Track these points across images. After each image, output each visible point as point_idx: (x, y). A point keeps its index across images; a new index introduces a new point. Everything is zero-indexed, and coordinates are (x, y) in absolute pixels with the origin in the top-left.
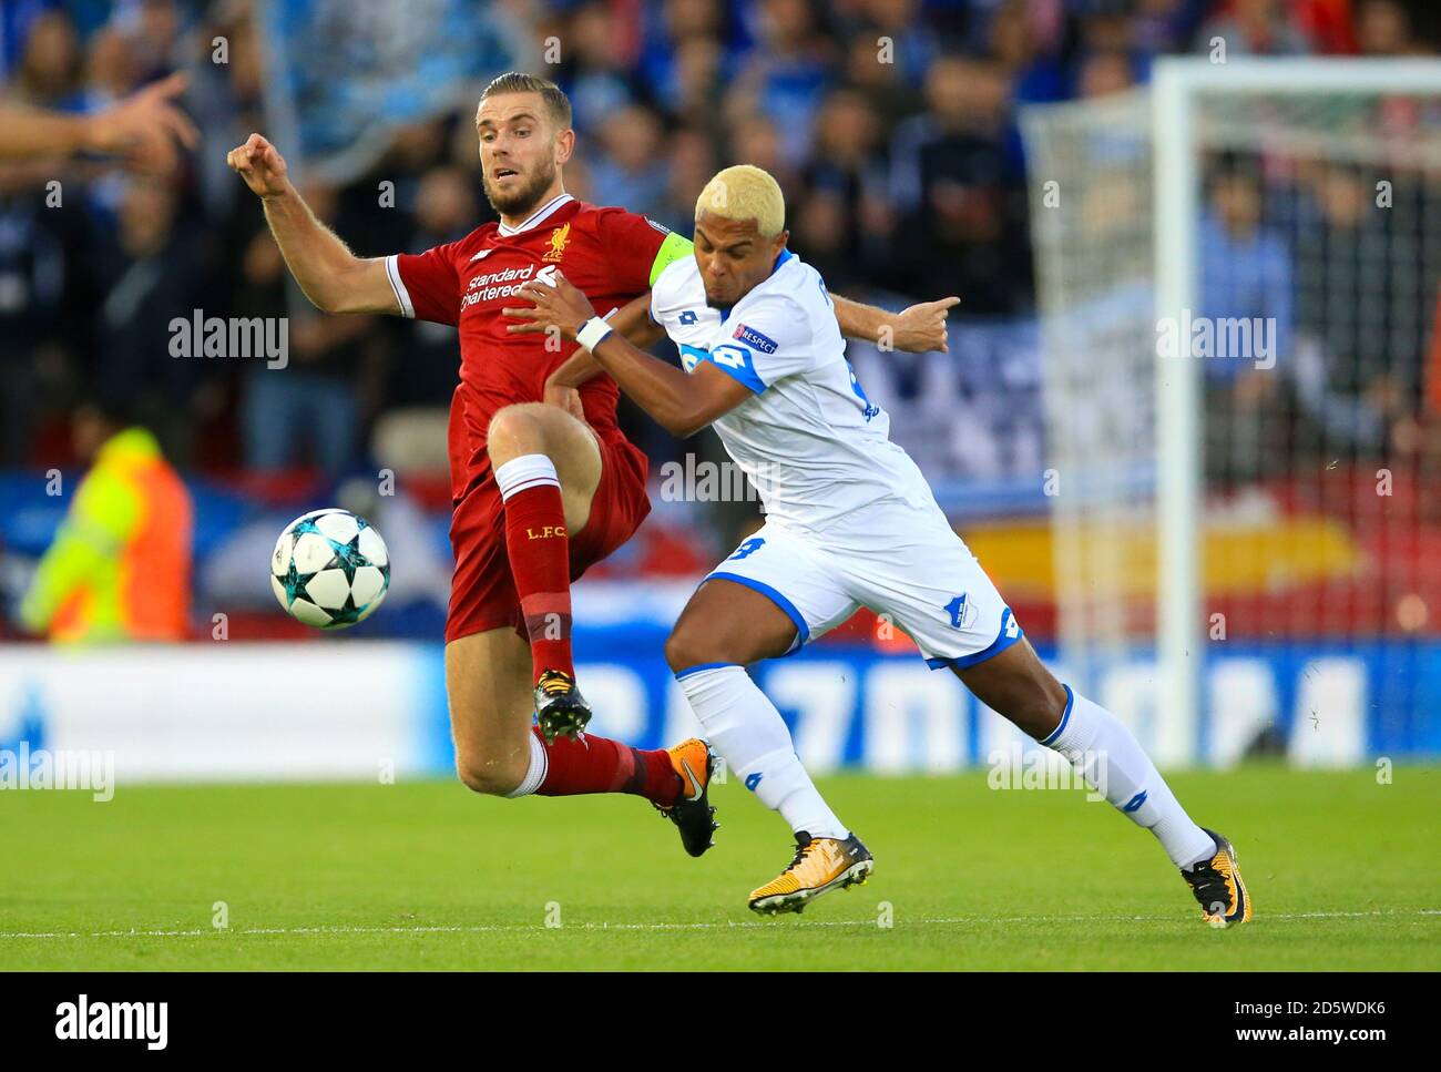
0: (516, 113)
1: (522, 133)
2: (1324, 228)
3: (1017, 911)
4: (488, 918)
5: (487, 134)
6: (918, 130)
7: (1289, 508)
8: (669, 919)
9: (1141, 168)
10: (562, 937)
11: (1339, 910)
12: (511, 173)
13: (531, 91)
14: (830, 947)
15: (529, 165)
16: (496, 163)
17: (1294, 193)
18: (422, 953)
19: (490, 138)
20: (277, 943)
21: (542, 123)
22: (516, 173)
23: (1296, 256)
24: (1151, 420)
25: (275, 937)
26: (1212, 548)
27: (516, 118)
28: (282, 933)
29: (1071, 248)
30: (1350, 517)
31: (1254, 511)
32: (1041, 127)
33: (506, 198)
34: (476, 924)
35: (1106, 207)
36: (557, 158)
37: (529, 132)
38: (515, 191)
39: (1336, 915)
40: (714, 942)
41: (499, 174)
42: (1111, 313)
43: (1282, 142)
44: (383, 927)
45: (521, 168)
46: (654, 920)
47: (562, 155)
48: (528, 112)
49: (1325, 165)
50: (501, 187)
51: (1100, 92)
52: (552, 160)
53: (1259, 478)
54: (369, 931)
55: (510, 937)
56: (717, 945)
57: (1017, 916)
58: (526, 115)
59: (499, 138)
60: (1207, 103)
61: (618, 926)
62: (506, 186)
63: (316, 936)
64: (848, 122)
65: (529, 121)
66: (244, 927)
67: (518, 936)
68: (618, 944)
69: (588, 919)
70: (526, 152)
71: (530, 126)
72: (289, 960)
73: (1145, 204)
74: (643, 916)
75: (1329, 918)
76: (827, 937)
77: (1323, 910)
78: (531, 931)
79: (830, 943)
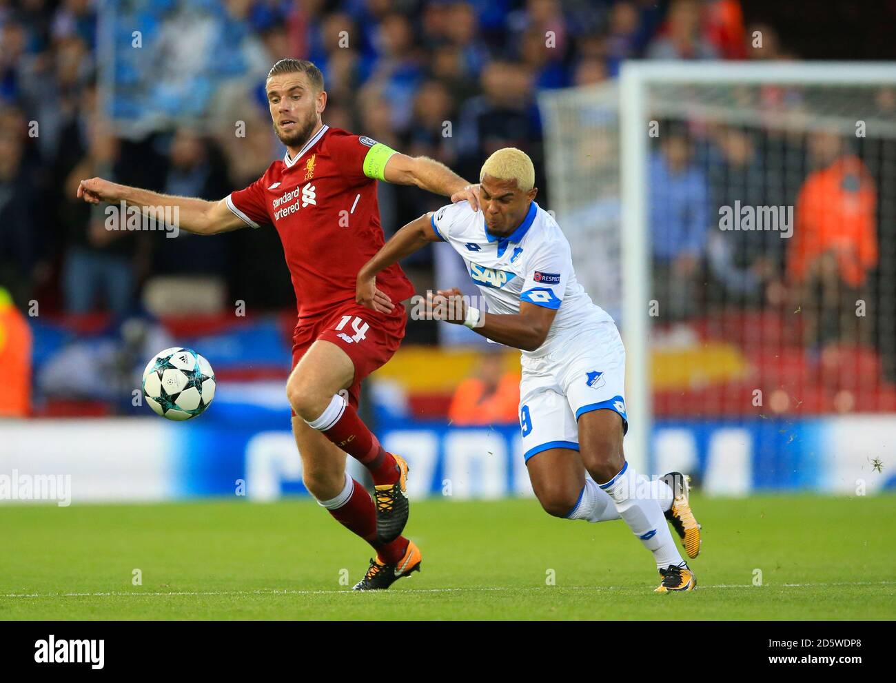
0: (291, 86)
1: (296, 97)
2: (726, 166)
3: (537, 583)
4: (213, 587)
5: (274, 98)
6: (476, 106)
7: (704, 336)
8: (324, 588)
9: (613, 128)
10: (258, 598)
11: (735, 584)
12: (291, 122)
13: (299, 71)
14: (423, 605)
15: (301, 117)
16: (281, 117)
17: (707, 145)
18: (173, 608)
19: (276, 101)
20: (85, 602)
21: (307, 90)
22: (294, 122)
23: (708, 183)
24: (619, 283)
25: (84, 598)
26: (657, 361)
27: (292, 89)
28: (88, 596)
29: (571, 178)
30: (741, 343)
31: (682, 339)
32: (552, 104)
33: (288, 137)
34: (206, 591)
35: (592, 152)
36: (317, 109)
37: (300, 96)
38: (295, 132)
39: (734, 586)
40: (351, 602)
41: (283, 123)
42: (596, 216)
43: (700, 113)
44: (150, 592)
45: (298, 119)
46: (315, 589)
47: (320, 107)
48: (299, 85)
49: (725, 128)
50: (285, 131)
51: (589, 82)
52: (314, 112)
53: (686, 319)
54: (141, 594)
55: (227, 599)
56: (353, 604)
57: (537, 586)
58: (298, 87)
59: (282, 101)
60: (654, 89)
61: (294, 592)
62: (288, 131)
63: (109, 597)
64: (433, 100)
65: (301, 90)
66: (64, 592)
67: (232, 598)
68: (293, 604)
69: (275, 588)
70: (299, 109)
71: (300, 93)
72: (92, 612)
73: (616, 151)
74: (308, 586)
75: (729, 588)
76: (421, 599)
77: (725, 584)
78: (240, 595)
79: (423, 603)
